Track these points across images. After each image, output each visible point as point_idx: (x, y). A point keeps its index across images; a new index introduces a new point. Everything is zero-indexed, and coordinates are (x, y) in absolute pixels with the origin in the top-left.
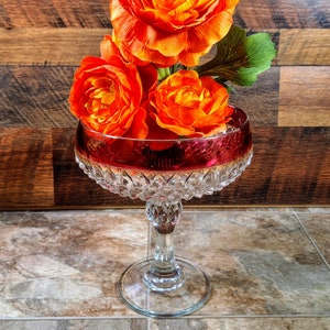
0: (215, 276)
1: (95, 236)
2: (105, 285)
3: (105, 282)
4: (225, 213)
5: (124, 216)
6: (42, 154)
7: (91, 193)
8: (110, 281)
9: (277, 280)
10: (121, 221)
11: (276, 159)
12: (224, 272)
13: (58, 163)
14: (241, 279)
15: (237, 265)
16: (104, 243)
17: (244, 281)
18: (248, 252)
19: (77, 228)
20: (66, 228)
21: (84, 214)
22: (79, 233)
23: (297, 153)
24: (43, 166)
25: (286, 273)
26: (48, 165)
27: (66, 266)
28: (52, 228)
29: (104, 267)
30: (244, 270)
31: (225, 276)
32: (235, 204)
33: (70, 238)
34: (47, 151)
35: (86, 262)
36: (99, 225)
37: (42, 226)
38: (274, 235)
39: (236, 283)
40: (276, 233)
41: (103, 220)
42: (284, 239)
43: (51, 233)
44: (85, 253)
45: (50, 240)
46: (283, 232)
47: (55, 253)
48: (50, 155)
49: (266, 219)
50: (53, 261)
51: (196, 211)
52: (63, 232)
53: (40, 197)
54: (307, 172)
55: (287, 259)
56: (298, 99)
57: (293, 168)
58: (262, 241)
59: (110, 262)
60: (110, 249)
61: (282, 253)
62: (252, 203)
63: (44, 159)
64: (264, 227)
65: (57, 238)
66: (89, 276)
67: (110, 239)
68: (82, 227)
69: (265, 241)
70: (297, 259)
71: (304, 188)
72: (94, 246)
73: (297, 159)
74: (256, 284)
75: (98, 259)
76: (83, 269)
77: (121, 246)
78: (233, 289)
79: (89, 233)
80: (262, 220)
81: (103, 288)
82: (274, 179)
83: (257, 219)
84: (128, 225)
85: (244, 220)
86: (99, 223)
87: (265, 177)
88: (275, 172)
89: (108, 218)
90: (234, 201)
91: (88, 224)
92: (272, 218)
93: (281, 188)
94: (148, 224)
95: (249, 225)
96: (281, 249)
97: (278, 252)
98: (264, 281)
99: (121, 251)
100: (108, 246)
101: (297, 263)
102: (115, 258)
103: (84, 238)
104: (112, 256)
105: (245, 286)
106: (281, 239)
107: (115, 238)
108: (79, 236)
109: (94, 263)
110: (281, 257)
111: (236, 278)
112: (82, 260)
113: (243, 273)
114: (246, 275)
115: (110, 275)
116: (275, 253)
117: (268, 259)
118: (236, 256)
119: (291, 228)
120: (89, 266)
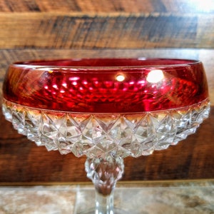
4: (151, 189)
7: (20, 171)
10: (47, 200)
19: (1, 209)
32: (160, 179)
36: (24, 206)
41: (30, 199)
49: (191, 196)
57: (212, 144)
62: (175, 178)
64: (191, 205)
68: (6, 208)
80: (187, 197)
82: (195, 156)
83: (182, 196)
84: (53, 206)
85: (169, 198)
86: (26, 202)
87: (186, 153)
88: (196, 149)
89: (35, 196)
90: (158, 177)
91: (14, 204)
92: (196, 194)
93: (201, 163)
94: (74, 205)
95: (176, 205)
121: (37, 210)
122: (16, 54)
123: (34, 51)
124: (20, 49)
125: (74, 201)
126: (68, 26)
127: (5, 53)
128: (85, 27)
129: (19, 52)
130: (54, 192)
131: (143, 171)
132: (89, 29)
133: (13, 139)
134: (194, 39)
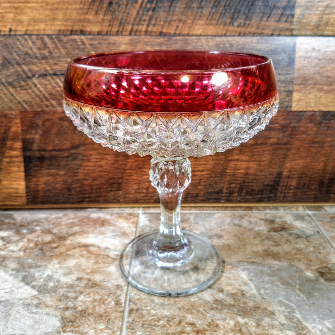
0: (216, 301)
1: (68, 242)
2: (68, 314)
3: (67, 309)
4: (229, 212)
5: (108, 217)
6: (9, 143)
7: (69, 189)
8: (75, 308)
9: (299, 306)
10: (103, 223)
11: (289, 150)
12: (228, 294)
13: (28, 154)
14: (251, 304)
15: (246, 284)
16: (77, 251)
17: (256, 308)
19: (49, 232)
20: (35, 231)
21: (60, 214)
22: (48, 238)
23: (314, 142)
24: (11, 157)
25: (310, 295)
26: (16, 156)
27: (22, 284)
28: (18, 232)
29: (71, 286)
30: (255, 292)
31: (230, 301)
32: (240, 202)
33: (36, 245)
34: (15, 139)
35: (50, 278)
36: (77, 229)
37: (7, 229)
38: (288, 241)
39: (245, 312)
40: (291, 238)
41: (82, 222)
42: (301, 246)
43: (16, 238)
44: (50, 266)
45: (12, 247)
46: (299, 237)
47: (13, 265)
48: (18, 145)
49: (278, 220)
50: (6, 276)
51: (194, 211)
52: (30, 237)
53: (10, 194)
54: (325, 166)
55: (310, 274)
56: (317, 77)
57: (309, 160)
58: (275, 249)
59: (80, 279)
60: (83, 261)
61: (302, 266)
62: (260, 201)
63: (12, 149)
64: (275, 230)
65: (21, 244)
66: (48, 299)
67: (86, 246)
68: (55, 231)
69: (279, 249)
70: (322, 274)
71: (321, 184)
72: (64, 256)
73: (313, 150)
74: (273, 313)
75: (64, 274)
76: (42, 290)
77: (97, 256)
78: (241, 320)
79: (62, 238)
80: (272, 222)
81: (63, 319)
82: (285, 173)
83: (266, 220)
84: (112, 228)
85: (250, 222)
86: (77, 225)
87: (275, 170)
88: (288, 165)
89: (89, 218)
90: (239, 199)
91: (63, 227)
92: (284, 219)
93: (294, 183)
94: (136, 227)
95: (257, 229)
96: (299, 260)
97: (296, 263)
98: (283, 308)
99: (97, 263)
100: (82, 256)
101: (322, 280)
102: (88, 274)
103: (54, 245)
104: (84, 270)
105: (257, 316)
106: (298, 246)
107: (92, 245)
108: (50, 243)
109: (58, 281)
110: (301, 271)
111: (245, 303)
112: (45, 276)
113: (254, 295)
114: (258, 298)
115: (76, 298)
116: (292, 266)
117: (284, 274)
118: (243, 270)
119: (309, 232)
120: (51, 284)
121: (93, 232)
122: (60, 41)
123: (83, 37)
124: (65, 35)
125: (136, 224)
126: (127, 5)
127: (46, 39)
128: (149, 6)
129: (65, 39)
130: (112, 214)
131: (220, 191)
132: (154, 9)
133: (59, 150)
134: (291, 22)
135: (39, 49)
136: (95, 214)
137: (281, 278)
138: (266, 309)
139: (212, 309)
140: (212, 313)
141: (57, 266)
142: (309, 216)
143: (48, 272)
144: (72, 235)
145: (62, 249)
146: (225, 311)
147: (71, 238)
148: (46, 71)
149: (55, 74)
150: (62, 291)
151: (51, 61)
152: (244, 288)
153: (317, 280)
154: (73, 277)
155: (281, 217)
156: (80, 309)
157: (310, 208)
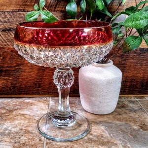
0: (89, 139)
1: (14, 113)
2: (16, 145)
3: (16, 143)
5: (34, 102)
8: (19, 142)
9: (129, 141)
10: (31, 104)
12: (94, 136)
14: (106, 140)
15: (103, 132)
16: (19, 117)
17: (108, 142)
18: (110, 123)
19: (4, 108)
21: (9, 100)
22: (4, 111)
23: (137, 63)
25: (135, 137)
29: (17, 133)
30: (108, 135)
31: (95, 139)
35: (6, 129)
36: (18, 107)
38: (125, 113)
39: (103, 144)
40: (127, 111)
41: (20, 104)
42: (132, 115)
44: (6, 123)
46: (131, 111)
51: (78, 99)
54: (144, 75)
55: (135, 127)
57: (135, 72)
58: (119, 117)
59: (21, 129)
60: (22, 121)
61: (132, 124)
64: (119, 108)
66: (6, 138)
67: (23, 115)
68: (7, 108)
70: (142, 127)
71: (142, 85)
72: (12, 119)
73: (137, 67)
74: (116, 144)
75: (13, 127)
76: (3, 134)
77: (29, 119)
78: (101, 147)
79: (11, 111)
80: (118, 104)
81: (14, 147)
84: (36, 107)
86: (18, 105)
89: (24, 102)
91: (11, 106)
92: (124, 103)
93: (128, 85)
94: (48, 106)
96: (131, 121)
97: (129, 123)
98: (121, 142)
99: (29, 122)
100: (21, 119)
101: (141, 130)
102: (25, 127)
103: (7, 114)
104: (23, 126)
105: (109, 145)
106: (130, 115)
107: (26, 114)
108: (5, 113)
109: (10, 130)
110: (131, 126)
111: (103, 140)
112: (4, 128)
113: (107, 137)
114: (109, 138)
115: (20, 138)
116: (127, 124)
117: (123, 128)
118: (102, 125)
119: (136, 109)
120: (7, 132)
121: (26, 109)
122: (13, 14)
123: (24, 13)
127: (7, 13)
129: (15, 13)
130: (36, 100)
133: (10, 67)
135: (3, 18)
136: (27, 100)
137: (121, 129)
138: (113, 142)
139: (87, 142)
140: (87, 144)
141: (9, 124)
142: (137, 101)
143: (5, 126)
144: (16, 110)
145: (11, 116)
146: (93, 143)
147: (16, 111)
148: (6, 28)
149: (10, 30)
150: (12, 135)
151: (9, 24)
152: (103, 133)
153: (139, 130)
154: (18, 129)
155: (122, 102)
156: (22, 142)
157: (137, 98)
